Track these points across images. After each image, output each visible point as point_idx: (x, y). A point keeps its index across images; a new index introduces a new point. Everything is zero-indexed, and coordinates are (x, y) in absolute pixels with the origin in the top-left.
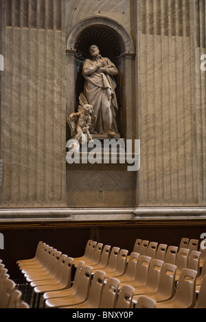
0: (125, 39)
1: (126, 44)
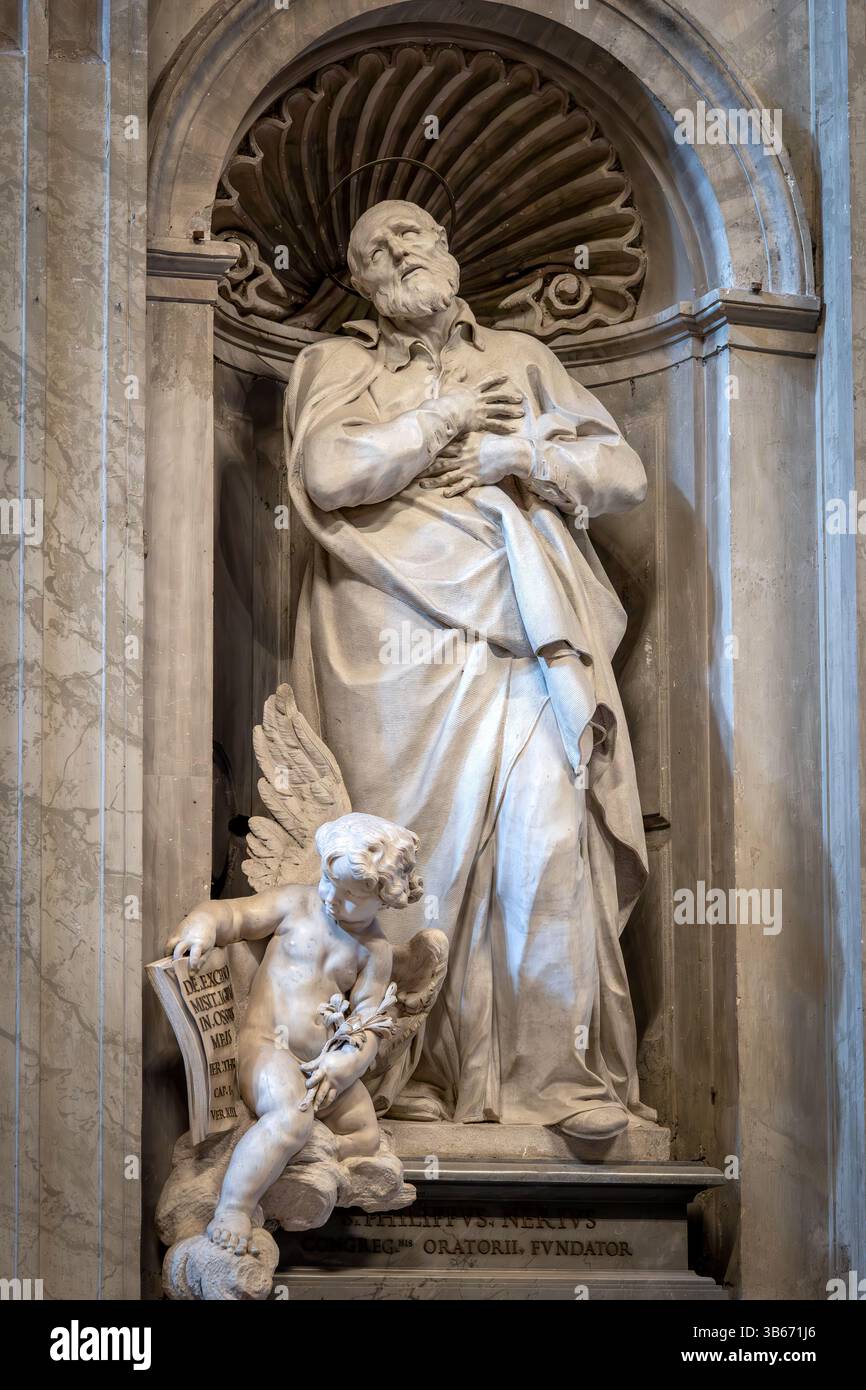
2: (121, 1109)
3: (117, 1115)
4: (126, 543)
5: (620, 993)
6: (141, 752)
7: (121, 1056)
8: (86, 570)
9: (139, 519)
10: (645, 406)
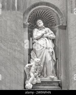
0: (60, 16)
1: (61, 19)
5: (54, 69)
6: (23, 55)
8: (20, 44)
9: (23, 40)
10: (56, 32)
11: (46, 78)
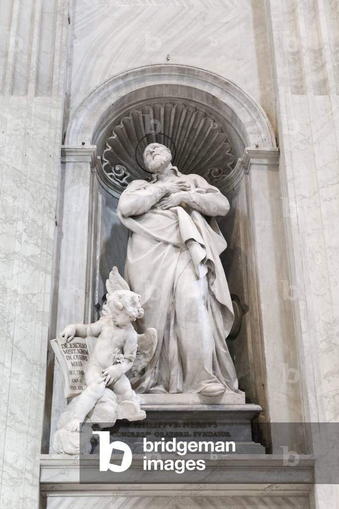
0: (244, 117)
1: (248, 129)
2: (37, 386)
3: (36, 387)
4: (49, 218)
5: (225, 351)
6: (51, 276)
7: (39, 369)
8: (37, 226)
9: (54, 211)
10: (236, 195)
11: (179, 398)
